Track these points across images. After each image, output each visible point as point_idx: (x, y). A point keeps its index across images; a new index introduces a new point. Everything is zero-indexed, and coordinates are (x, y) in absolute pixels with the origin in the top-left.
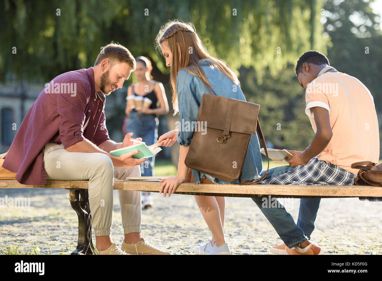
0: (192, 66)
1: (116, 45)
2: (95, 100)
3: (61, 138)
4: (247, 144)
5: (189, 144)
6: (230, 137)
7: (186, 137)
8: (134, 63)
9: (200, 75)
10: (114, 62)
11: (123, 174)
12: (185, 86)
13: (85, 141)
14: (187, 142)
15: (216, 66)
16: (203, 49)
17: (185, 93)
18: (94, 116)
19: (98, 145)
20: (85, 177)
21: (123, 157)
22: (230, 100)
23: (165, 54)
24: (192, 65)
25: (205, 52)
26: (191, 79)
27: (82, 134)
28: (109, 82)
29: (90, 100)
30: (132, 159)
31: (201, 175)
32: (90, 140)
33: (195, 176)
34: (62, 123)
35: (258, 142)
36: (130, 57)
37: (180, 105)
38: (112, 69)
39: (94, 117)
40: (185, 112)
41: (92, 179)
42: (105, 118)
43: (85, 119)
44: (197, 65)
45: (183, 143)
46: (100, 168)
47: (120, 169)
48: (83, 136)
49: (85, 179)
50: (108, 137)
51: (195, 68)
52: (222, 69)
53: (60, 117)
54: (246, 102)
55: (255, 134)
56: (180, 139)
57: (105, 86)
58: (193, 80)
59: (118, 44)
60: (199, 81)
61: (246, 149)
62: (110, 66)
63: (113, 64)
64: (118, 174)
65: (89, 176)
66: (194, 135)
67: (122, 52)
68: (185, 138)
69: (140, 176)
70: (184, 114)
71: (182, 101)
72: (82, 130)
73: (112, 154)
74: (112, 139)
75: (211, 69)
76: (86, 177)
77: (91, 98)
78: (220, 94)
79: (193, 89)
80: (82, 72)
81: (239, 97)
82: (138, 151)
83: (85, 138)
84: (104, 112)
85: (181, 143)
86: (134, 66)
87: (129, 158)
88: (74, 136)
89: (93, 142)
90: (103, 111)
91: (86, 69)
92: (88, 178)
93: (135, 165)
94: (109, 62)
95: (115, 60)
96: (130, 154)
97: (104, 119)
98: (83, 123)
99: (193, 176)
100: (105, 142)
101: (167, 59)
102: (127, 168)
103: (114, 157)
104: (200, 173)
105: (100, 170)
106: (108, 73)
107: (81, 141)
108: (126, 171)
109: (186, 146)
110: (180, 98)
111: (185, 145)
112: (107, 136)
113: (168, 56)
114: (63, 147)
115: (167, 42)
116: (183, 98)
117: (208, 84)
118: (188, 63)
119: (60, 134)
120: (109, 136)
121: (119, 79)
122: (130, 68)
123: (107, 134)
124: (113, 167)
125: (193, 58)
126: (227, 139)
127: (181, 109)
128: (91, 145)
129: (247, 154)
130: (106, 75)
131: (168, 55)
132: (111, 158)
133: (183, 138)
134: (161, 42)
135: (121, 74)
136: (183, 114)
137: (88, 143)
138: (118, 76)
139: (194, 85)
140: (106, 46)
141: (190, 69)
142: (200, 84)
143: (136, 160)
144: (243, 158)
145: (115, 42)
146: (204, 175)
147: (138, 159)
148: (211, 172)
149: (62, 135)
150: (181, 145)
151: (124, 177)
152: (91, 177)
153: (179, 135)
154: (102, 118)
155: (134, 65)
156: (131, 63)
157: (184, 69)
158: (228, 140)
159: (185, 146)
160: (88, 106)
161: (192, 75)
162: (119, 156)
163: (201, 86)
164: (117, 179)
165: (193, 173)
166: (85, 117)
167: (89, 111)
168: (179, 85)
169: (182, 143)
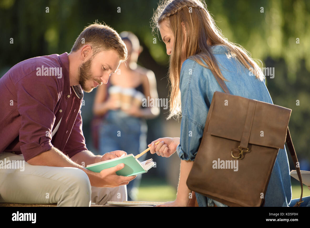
0: (201, 54)
1: (101, 26)
2: (69, 96)
3: (21, 146)
4: (273, 161)
5: (193, 158)
6: (249, 151)
7: (189, 149)
8: (125, 51)
9: (212, 66)
10: (98, 49)
11: (103, 197)
12: (192, 81)
13: (54, 150)
14: (190, 155)
15: (234, 55)
16: (217, 32)
17: (191, 91)
18: (68, 117)
19: (70, 157)
20: (52, 200)
21: (104, 173)
22: (250, 101)
23: (165, 38)
24: (202, 52)
25: (220, 35)
26: (199, 72)
27: (50, 141)
28: (91, 76)
29: (62, 97)
30: (116, 176)
31: (208, 201)
32: (61, 150)
33: (201, 202)
34: (23, 126)
35: (287, 160)
36: (120, 42)
37: (184, 106)
38: (95, 58)
39: (67, 119)
40: (189, 116)
41: (60, 202)
42: (82, 120)
43: (54, 121)
44: (208, 53)
45: (185, 156)
46: (72, 189)
47: (99, 190)
48: (51, 144)
49: (51, 202)
50: (85, 147)
51: (206, 56)
52: (241, 58)
53: (21, 117)
54: (273, 104)
55: (283, 148)
56: (181, 151)
57: (85, 80)
58: (202, 73)
59: (105, 25)
60: (210, 74)
61: (271, 167)
62: (92, 54)
63: (97, 51)
64: (97, 197)
65: (58, 198)
66: (200, 147)
67: (110, 36)
68: (187, 150)
69: (125, 200)
70: (189, 118)
71: (186, 100)
72: (51, 136)
73: (89, 170)
74: (89, 149)
75: (227, 59)
76: (54, 199)
77: (63, 94)
78: (237, 92)
79: (202, 85)
80: (54, 59)
81: (264, 99)
82: (125, 165)
83: (54, 146)
84: (80, 113)
85: (181, 157)
86: (125, 55)
87: (113, 174)
88: (39, 143)
89: (64, 153)
90: (80, 111)
91: (58, 55)
92: (56, 201)
93: (120, 185)
94: (92, 48)
95: (100, 46)
96: (113, 169)
97: (81, 122)
98: (52, 126)
99: (198, 202)
100: (80, 153)
101: (168, 45)
102: (109, 189)
103: (92, 174)
104: (208, 198)
105: (72, 190)
106: (89, 62)
107: (48, 150)
108: (108, 193)
109: (189, 161)
110: (184, 97)
111: (188, 159)
112: (84, 145)
113: (169, 41)
114: (23, 158)
115: (169, 22)
116: (188, 96)
117: (221, 79)
118: (196, 50)
119: (20, 140)
120: (85, 145)
121: (104, 72)
122: (120, 57)
123: (84, 142)
124: (90, 187)
125: (202, 44)
126: (244, 153)
127: (185, 110)
128: (61, 156)
129: (272, 176)
130: (87, 65)
131: (170, 39)
132: (88, 174)
133: (186, 150)
134: (160, 21)
135: (108, 65)
136: (187, 118)
137: (58, 154)
138: (103, 68)
139: (204, 80)
140: (88, 26)
141: (198, 58)
142: (211, 78)
143: (122, 178)
144: (267, 180)
145: (101, 22)
146: (213, 203)
147: (123, 177)
148: (222, 197)
149: (22, 143)
150: (183, 159)
151: (105, 201)
152: (59, 200)
153: (180, 146)
154: (78, 120)
155: (124, 53)
156: (120, 51)
157: (190, 58)
158: (246, 155)
159: (187, 161)
160: (59, 105)
161: (202, 66)
162: (99, 172)
163: (212, 82)
164: (94, 204)
165: (197, 198)
166: (55, 119)
167: (61, 111)
168: (184, 78)
169: (183, 157)
